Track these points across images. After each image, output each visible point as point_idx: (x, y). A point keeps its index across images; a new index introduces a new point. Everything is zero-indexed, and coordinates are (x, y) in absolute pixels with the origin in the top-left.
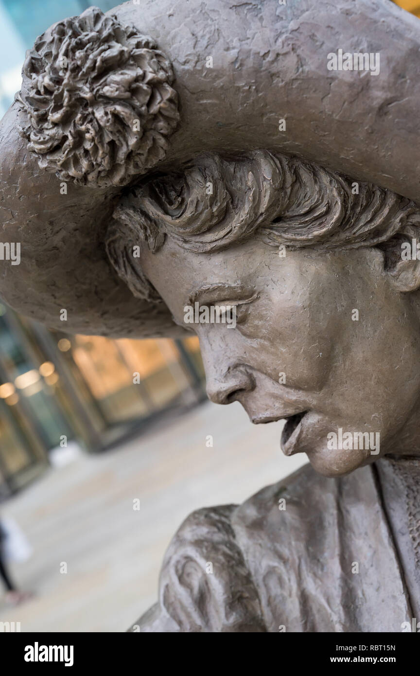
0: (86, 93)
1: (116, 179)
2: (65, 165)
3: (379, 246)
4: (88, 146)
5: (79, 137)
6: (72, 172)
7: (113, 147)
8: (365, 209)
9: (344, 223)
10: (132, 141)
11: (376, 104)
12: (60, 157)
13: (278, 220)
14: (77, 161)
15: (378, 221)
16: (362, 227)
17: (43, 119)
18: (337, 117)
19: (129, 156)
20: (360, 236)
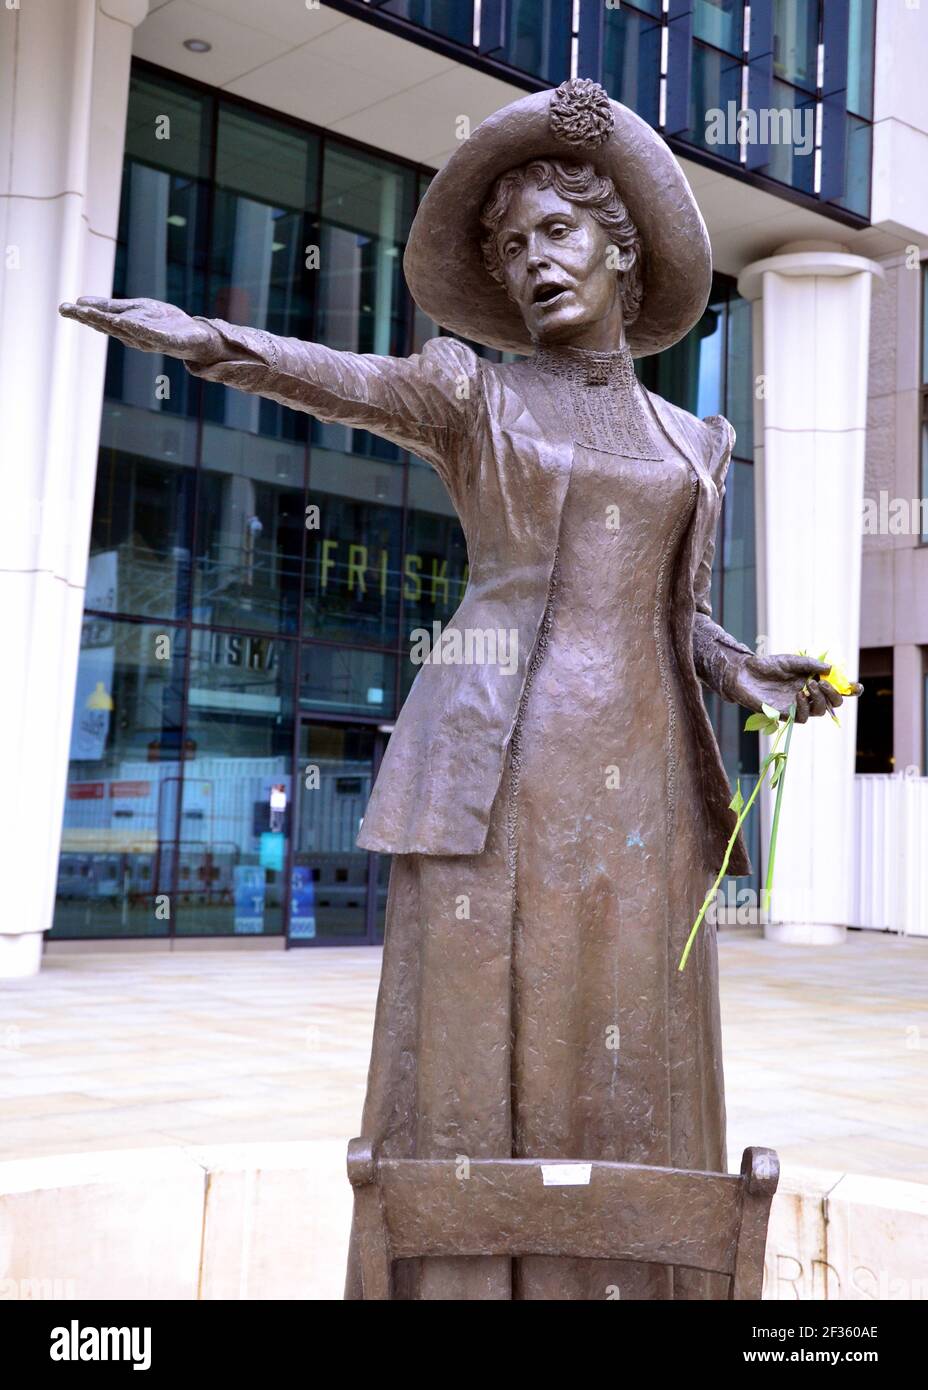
0: (594, 106)
1: (577, 143)
2: (567, 123)
3: (620, 247)
4: (583, 122)
5: (582, 118)
6: (567, 127)
7: (589, 130)
8: (627, 227)
9: (618, 225)
10: (597, 133)
11: (669, 184)
12: (567, 119)
13: (600, 207)
14: (571, 126)
15: (628, 235)
16: (623, 232)
17: (569, 103)
18: (654, 179)
19: (592, 138)
20: (620, 236)
